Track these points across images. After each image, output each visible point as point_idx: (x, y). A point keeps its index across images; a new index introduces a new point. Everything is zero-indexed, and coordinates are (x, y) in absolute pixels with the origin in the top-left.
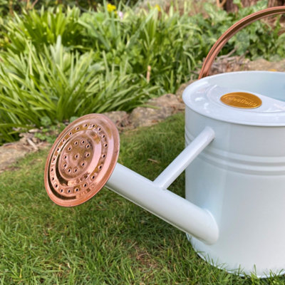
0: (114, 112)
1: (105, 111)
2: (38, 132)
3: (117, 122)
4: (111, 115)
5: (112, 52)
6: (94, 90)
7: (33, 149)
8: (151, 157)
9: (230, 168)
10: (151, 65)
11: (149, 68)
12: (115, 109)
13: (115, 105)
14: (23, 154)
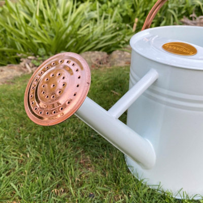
0: (96, 52)
1: (90, 50)
2: (34, 59)
3: (97, 59)
4: (93, 54)
5: (107, 4)
6: (85, 33)
7: (28, 71)
8: (114, 90)
9: (168, 104)
10: (138, 17)
11: (136, 20)
12: (99, 49)
13: (99, 46)
14: (20, 74)
